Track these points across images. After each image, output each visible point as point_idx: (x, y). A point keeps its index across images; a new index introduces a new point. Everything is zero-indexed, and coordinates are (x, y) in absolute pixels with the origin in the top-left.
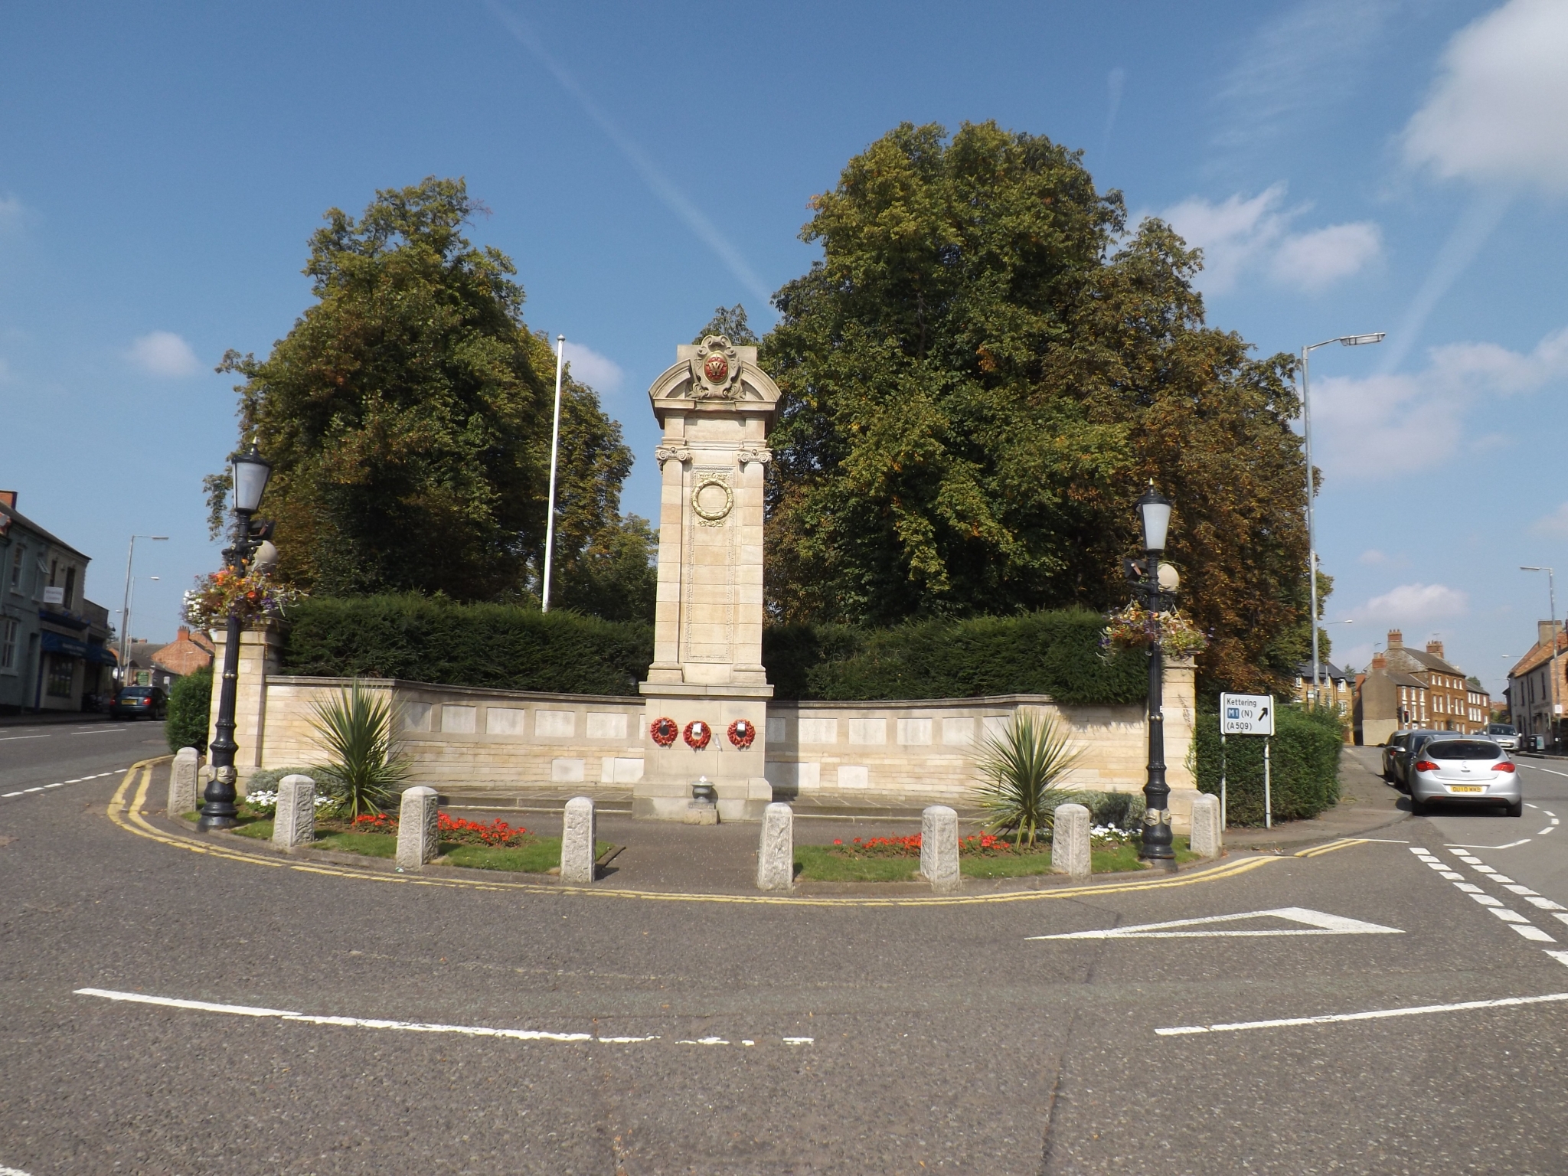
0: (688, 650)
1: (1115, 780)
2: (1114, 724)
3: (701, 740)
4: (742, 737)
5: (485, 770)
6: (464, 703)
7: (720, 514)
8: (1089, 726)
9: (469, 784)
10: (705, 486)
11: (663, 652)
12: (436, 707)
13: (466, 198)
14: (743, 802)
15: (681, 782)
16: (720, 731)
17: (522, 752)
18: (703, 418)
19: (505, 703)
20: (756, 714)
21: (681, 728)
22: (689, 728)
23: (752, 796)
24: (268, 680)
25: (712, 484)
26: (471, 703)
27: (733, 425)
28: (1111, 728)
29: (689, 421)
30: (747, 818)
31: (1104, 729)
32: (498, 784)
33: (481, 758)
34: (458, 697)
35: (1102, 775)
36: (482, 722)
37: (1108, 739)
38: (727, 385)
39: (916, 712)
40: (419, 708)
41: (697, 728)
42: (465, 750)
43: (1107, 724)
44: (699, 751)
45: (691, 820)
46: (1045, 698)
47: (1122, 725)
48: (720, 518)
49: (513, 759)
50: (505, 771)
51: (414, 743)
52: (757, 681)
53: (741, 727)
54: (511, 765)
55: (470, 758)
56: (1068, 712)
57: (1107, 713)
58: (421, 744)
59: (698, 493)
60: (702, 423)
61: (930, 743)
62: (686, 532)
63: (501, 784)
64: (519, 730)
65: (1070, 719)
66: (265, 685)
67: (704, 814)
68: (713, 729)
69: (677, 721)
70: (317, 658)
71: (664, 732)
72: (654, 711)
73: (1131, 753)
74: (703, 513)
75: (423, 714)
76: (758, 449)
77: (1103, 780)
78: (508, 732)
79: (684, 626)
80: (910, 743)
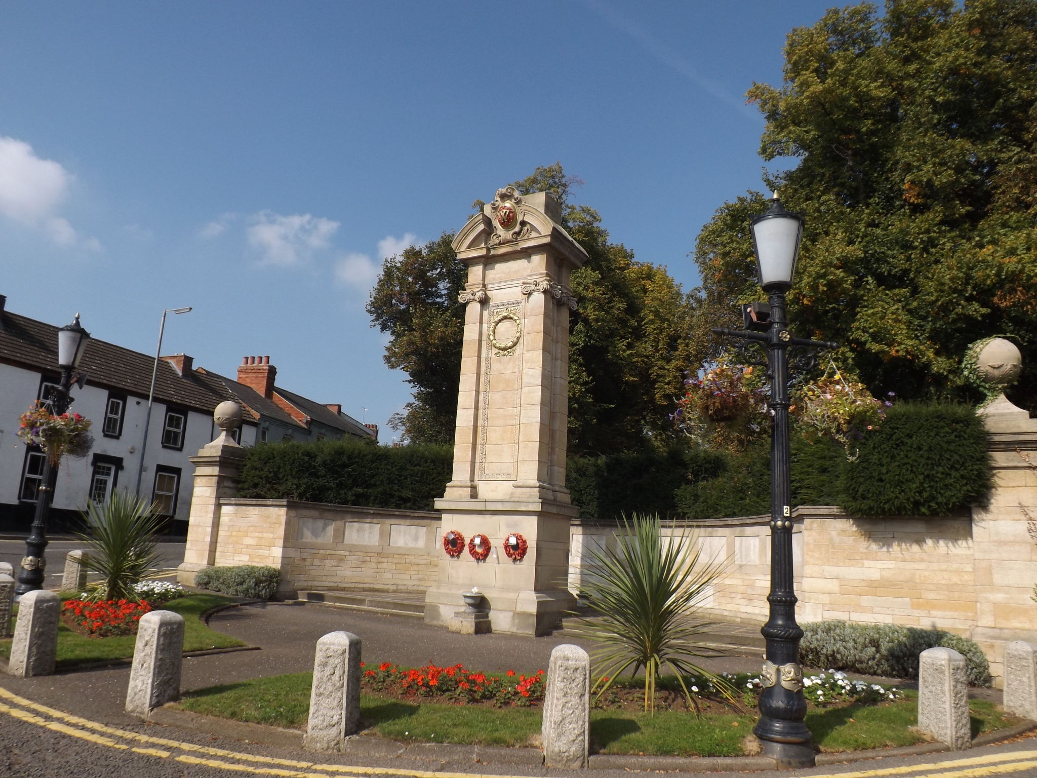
0: (483, 469)
1: (934, 613)
2: (929, 542)
3: (483, 551)
4: (517, 551)
5: (389, 576)
6: (368, 520)
7: (511, 344)
8: (895, 544)
9: (372, 586)
10: (500, 321)
11: (460, 472)
12: (339, 523)
13: (563, 176)
14: (511, 614)
15: (462, 592)
16: (497, 544)
17: (424, 562)
18: (500, 262)
19: (408, 521)
20: (529, 528)
21: (467, 541)
22: (472, 540)
23: (520, 609)
24: (221, 502)
25: (505, 318)
26: (375, 521)
27: (522, 263)
28: (925, 547)
29: (489, 267)
30: (514, 630)
31: (915, 548)
32: (399, 587)
33: (384, 565)
34: (361, 516)
35: (914, 606)
36: (386, 536)
37: (922, 561)
38: (517, 229)
39: (749, 530)
40: (320, 523)
41: (477, 541)
42: (368, 559)
43: (920, 541)
44: (481, 563)
45: (454, 629)
46: (835, 510)
47: (941, 542)
48: (510, 348)
49: (414, 567)
50: (408, 577)
51: (313, 551)
52: (531, 496)
53: (513, 541)
54: (413, 572)
55: (373, 565)
56: (867, 527)
57: (920, 527)
58: (321, 552)
59: (495, 328)
60: (500, 267)
61: (758, 562)
62: (483, 364)
63: (403, 587)
64: (421, 543)
65: (870, 536)
66: (218, 506)
67: (464, 623)
68: (493, 543)
69: (464, 535)
70: (255, 485)
71: (454, 545)
72: (449, 525)
73: (955, 579)
74: (497, 345)
75: (324, 529)
76: (538, 280)
77: (916, 613)
78: (411, 544)
79: (479, 447)
80: (744, 563)
